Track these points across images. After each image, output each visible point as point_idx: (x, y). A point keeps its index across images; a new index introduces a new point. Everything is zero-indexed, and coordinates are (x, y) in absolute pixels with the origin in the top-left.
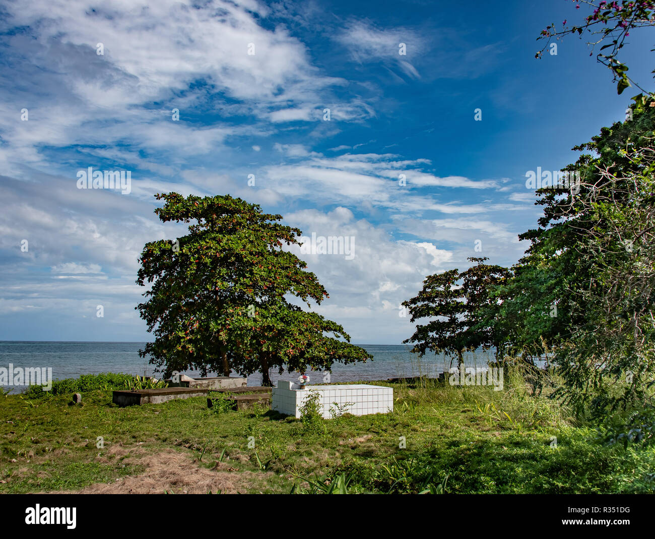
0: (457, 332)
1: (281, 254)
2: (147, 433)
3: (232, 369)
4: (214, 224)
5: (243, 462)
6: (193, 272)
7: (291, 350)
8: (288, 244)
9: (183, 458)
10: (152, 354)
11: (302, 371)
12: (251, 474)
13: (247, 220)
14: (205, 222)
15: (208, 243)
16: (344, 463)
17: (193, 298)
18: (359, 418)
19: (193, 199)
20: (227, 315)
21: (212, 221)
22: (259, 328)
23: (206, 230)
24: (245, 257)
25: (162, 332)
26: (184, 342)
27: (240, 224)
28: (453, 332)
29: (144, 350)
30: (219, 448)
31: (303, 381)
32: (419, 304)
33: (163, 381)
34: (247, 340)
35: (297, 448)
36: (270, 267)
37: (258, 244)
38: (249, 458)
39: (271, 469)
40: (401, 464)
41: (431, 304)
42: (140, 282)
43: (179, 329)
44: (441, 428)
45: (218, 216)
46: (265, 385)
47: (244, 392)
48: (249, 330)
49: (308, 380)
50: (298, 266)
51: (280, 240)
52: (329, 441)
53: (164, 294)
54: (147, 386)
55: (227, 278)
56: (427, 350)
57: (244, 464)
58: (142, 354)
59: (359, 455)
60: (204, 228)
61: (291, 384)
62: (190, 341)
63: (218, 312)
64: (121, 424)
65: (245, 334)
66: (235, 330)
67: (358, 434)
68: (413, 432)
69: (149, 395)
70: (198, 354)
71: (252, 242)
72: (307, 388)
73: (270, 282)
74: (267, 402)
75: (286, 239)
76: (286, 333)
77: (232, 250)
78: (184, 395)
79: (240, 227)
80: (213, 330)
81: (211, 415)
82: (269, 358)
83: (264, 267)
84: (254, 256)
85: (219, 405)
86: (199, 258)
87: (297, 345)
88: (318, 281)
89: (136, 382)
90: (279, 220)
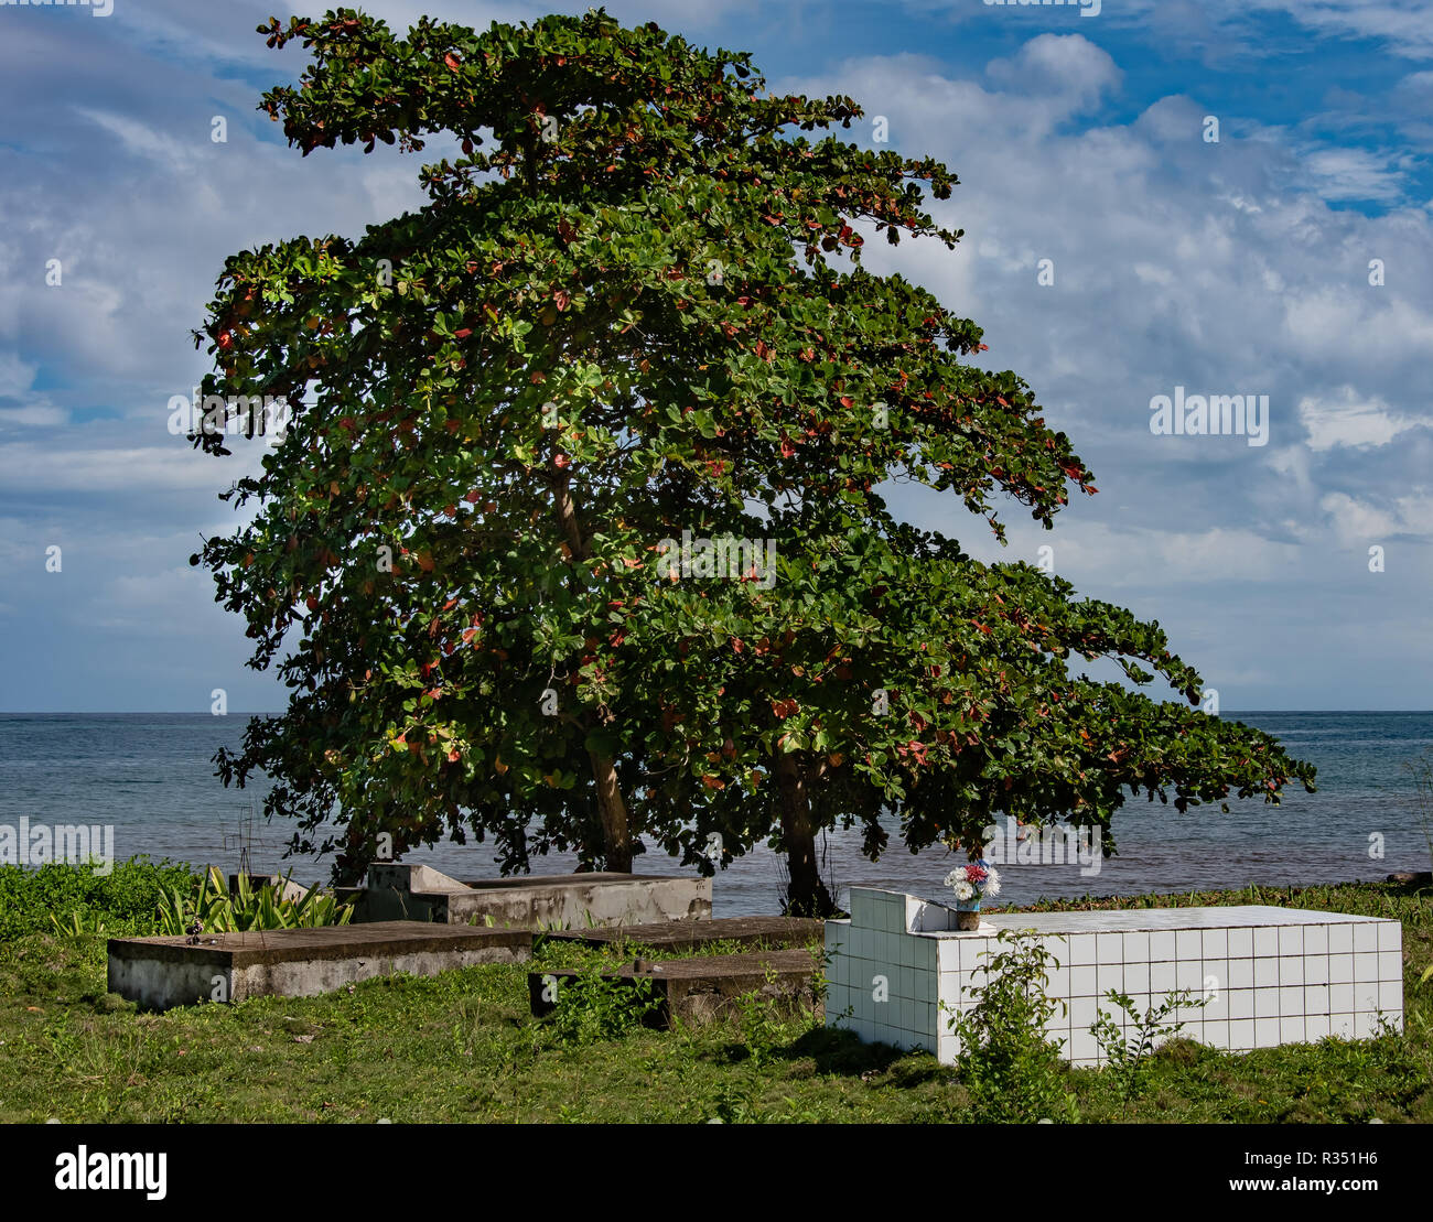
1: (861, 285)
3: (645, 837)
4: (536, 153)
6: (449, 383)
7: (916, 747)
8: (893, 238)
10: (277, 771)
11: (970, 844)
13: (694, 127)
14: (497, 145)
15: (512, 244)
17: (451, 508)
18: (1237, 1063)
19: (434, 38)
20: (613, 583)
21: (527, 140)
22: (761, 645)
23: (502, 181)
24: (689, 310)
25: (315, 670)
26: (416, 713)
27: (660, 148)
29: (240, 753)
31: (969, 892)
33: (330, 893)
34: (708, 703)
36: (809, 352)
37: (747, 244)
42: (210, 440)
43: (393, 652)
45: (558, 116)
46: (796, 913)
47: (697, 944)
48: (715, 652)
49: (993, 886)
50: (941, 343)
51: (850, 222)
53: (319, 491)
54: (259, 919)
55: (608, 407)
58: (232, 770)
60: (494, 176)
61: (914, 906)
63: (569, 569)
64: (147, 1090)
65: (698, 676)
66: (653, 654)
69: (269, 958)
70: (485, 767)
71: (715, 234)
72: (986, 926)
73: (811, 423)
74: (806, 991)
75: (879, 215)
76: (891, 665)
77: (627, 273)
78: (426, 956)
79: (660, 165)
80: (549, 656)
81: (546, 1048)
82: (815, 783)
83: (781, 355)
84: (730, 300)
85: (582, 1004)
86: (474, 320)
87: (944, 722)
88: (1038, 415)
89: (209, 898)
90: (847, 125)
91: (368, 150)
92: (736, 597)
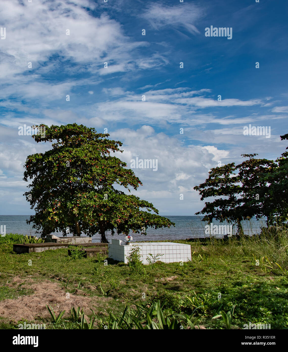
0: (236, 207)
1: (110, 158)
2: (34, 270)
3: (82, 232)
4: (67, 142)
5: (93, 290)
6: (56, 172)
7: (119, 220)
8: (114, 152)
9: (55, 286)
10: (34, 222)
11: (127, 233)
12: (98, 298)
13: (87, 138)
14: (62, 141)
15: (64, 153)
16: (159, 294)
17: (56, 188)
18: (167, 265)
19: (54, 127)
20: (77, 198)
21: (66, 140)
22: (97, 206)
23: (62, 146)
24: (87, 161)
25: (39, 209)
26: (52, 215)
27: (83, 141)
28: (233, 206)
29: (29, 220)
30: (77, 281)
31: (128, 240)
32: (207, 188)
33: (41, 238)
34: (90, 214)
35: (127, 283)
36: (103, 167)
37: (95, 153)
38: (96, 288)
39: (110, 295)
40: (200, 296)
41: (215, 188)
42: (25, 179)
43: (49, 207)
44: (227, 273)
45: (69, 137)
46: (104, 242)
47: (90, 246)
48: (91, 207)
49: (132, 239)
50: (121, 165)
51: (108, 150)
52: (148, 279)
53: (39, 186)
54: (32, 242)
55: (76, 174)
56: (214, 219)
57: (93, 292)
58: (28, 222)
59: (169, 289)
60: (61, 145)
61: (120, 241)
62: (56, 214)
63: (72, 196)
64: (19, 264)
65: (89, 210)
66: (83, 207)
67: (167, 275)
68: (207, 275)
69: (34, 247)
70: (61, 222)
71: (91, 152)
72: (131, 244)
73: (103, 176)
74: (106, 253)
75: (112, 149)
76: (115, 209)
77: (79, 157)
78: (54, 247)
79: (83, 143)
80: (69, 207)
81: (71, 260)
82: (104, 225)
83: (99, 167)
84: (93, 160)
85: (75, 254)
86: (59, 163)
87: (123, 216)
88: (134, 175)
89: (26, 239)
90: (108, 137)
91: (45, 142)
92: (94, 200)
